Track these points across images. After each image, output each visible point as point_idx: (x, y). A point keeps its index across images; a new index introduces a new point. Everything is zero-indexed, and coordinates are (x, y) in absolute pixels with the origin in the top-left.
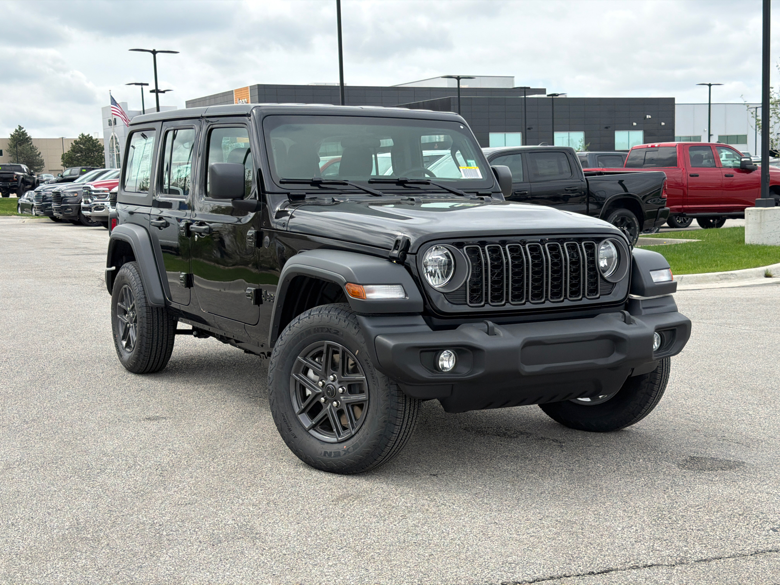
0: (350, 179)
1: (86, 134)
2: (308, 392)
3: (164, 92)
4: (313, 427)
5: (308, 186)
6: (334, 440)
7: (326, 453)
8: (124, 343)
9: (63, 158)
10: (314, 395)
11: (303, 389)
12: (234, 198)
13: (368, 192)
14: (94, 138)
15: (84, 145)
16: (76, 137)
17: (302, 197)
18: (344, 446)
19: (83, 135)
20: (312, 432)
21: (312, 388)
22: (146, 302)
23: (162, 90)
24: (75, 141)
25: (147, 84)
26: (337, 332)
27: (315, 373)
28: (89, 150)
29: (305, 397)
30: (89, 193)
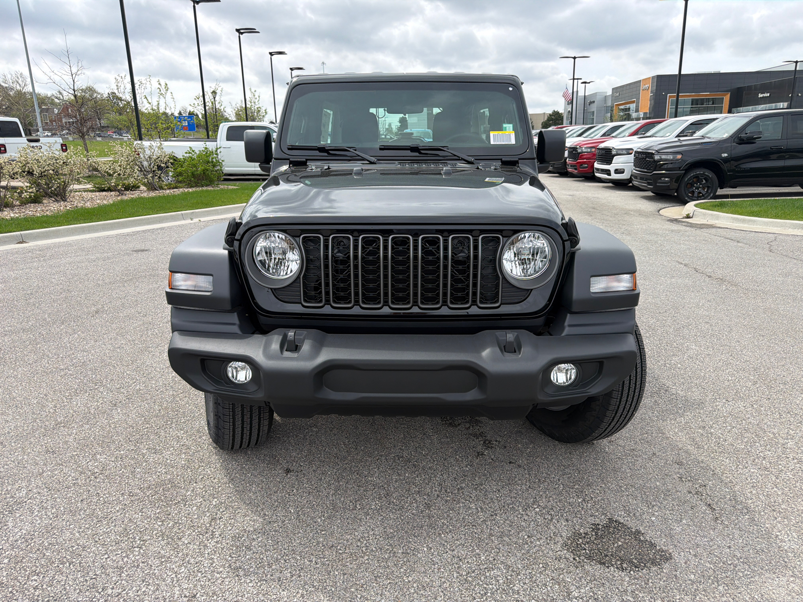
1: (556, 110)
3: (589, 83)
9: (542, 124)
13: (364, 159)
14: (560, 112)
15: (554, 116)
16: (551, 112)
17: (304, 164)
19: (554, 111)
23: (588, 82)
24: (550, 115)
25: (581, 79)
28: (557, 119)
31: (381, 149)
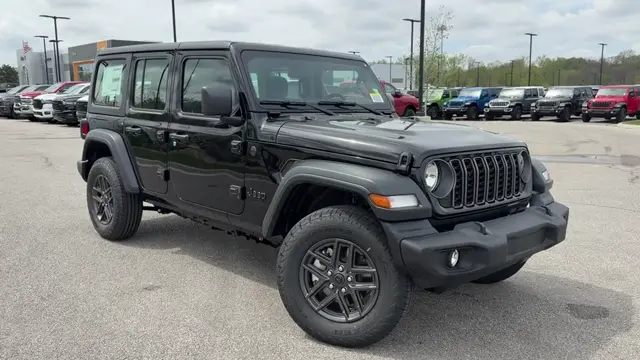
0: (308, 101)
2: (315, 278)
4: (322, 309)
5: (279, 107)
6: (343, 319)
7: (336, 331)
8: (100, 218)
10: (322, 282)
11: (310, 275)
12: (222, 115)
13: (322, 112)
15: (6, 71)
17: (277, 116)
18: (355, 326)
20: (321, 312)
21: (318, 275)
22: (123, 189)
26: (350, 232)
27: (321, 262)
28: (9, 74)
29: (311, 284)
30: (19, 100)
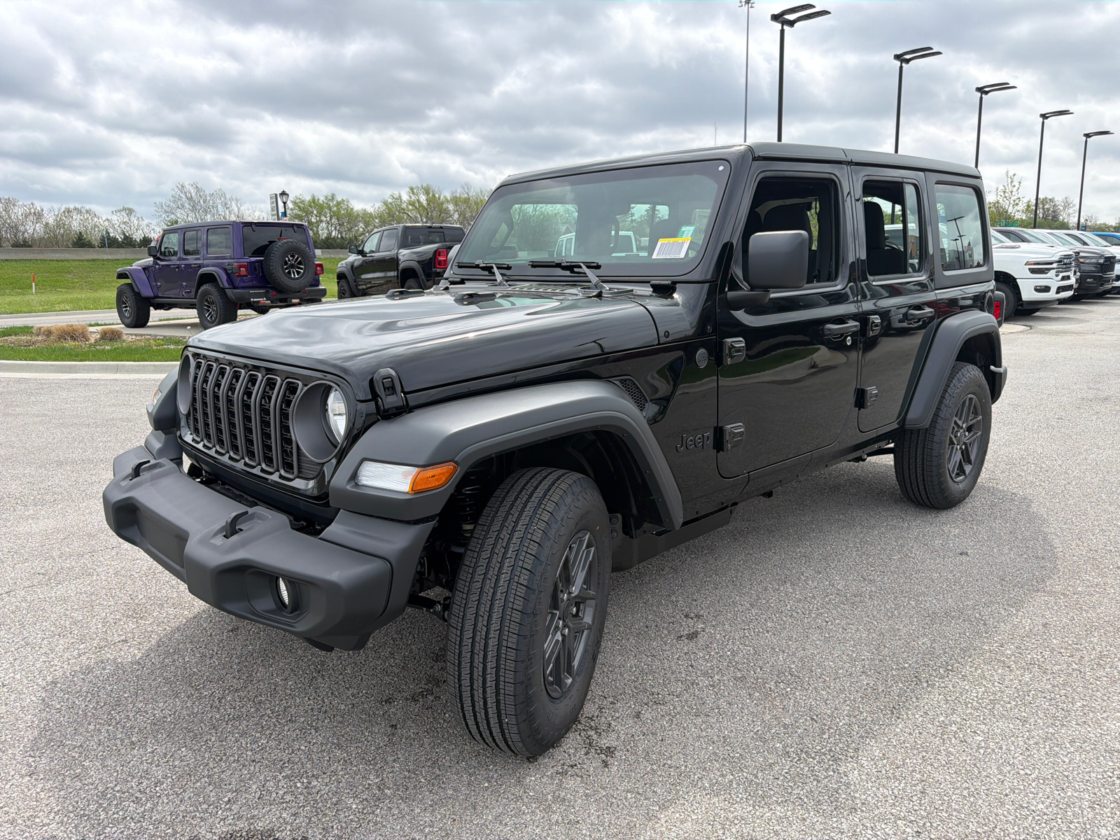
31: (533, 266)
